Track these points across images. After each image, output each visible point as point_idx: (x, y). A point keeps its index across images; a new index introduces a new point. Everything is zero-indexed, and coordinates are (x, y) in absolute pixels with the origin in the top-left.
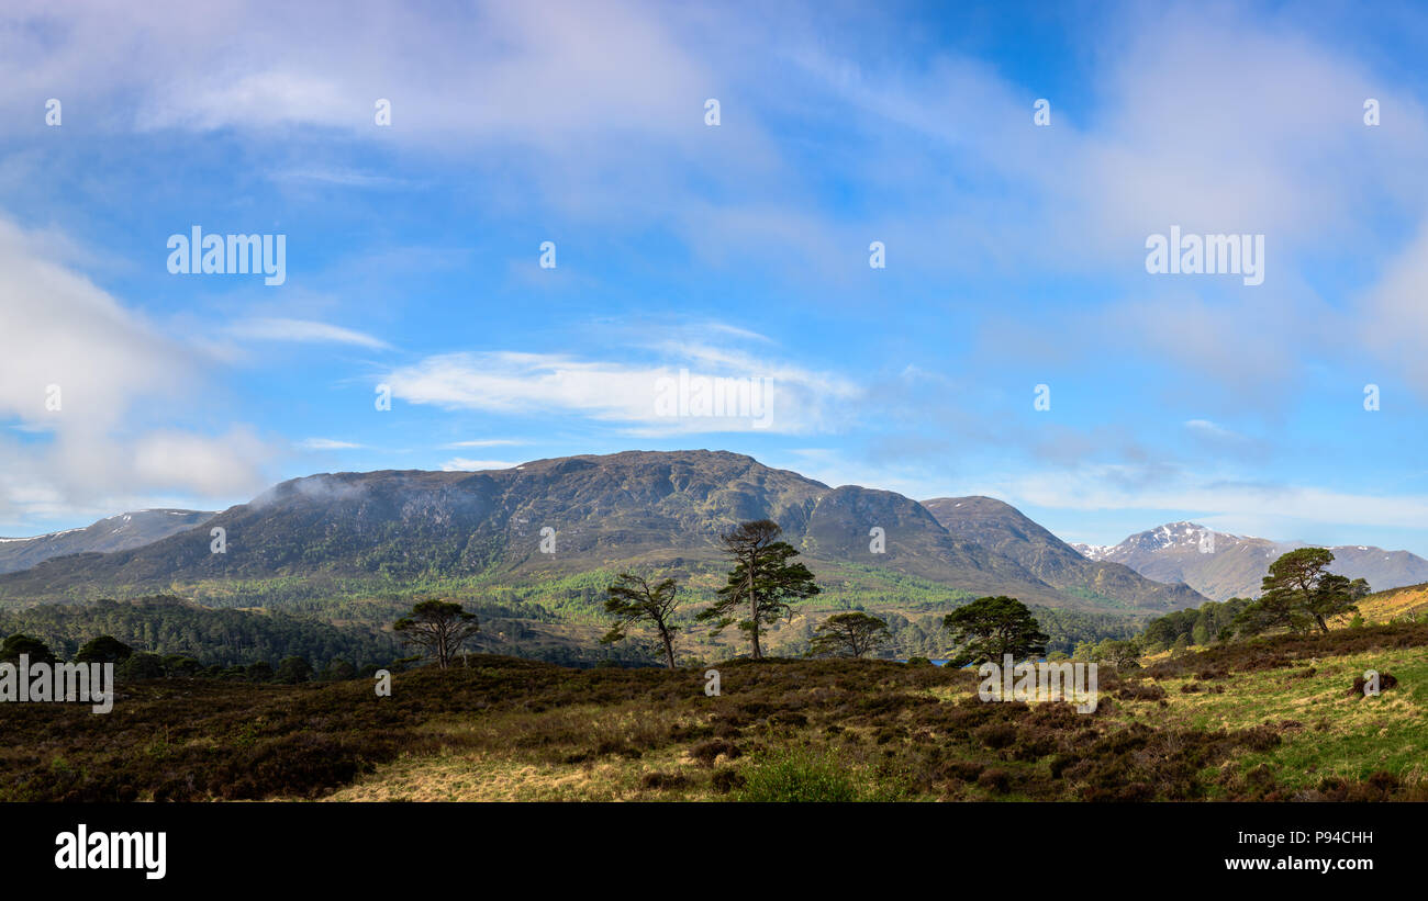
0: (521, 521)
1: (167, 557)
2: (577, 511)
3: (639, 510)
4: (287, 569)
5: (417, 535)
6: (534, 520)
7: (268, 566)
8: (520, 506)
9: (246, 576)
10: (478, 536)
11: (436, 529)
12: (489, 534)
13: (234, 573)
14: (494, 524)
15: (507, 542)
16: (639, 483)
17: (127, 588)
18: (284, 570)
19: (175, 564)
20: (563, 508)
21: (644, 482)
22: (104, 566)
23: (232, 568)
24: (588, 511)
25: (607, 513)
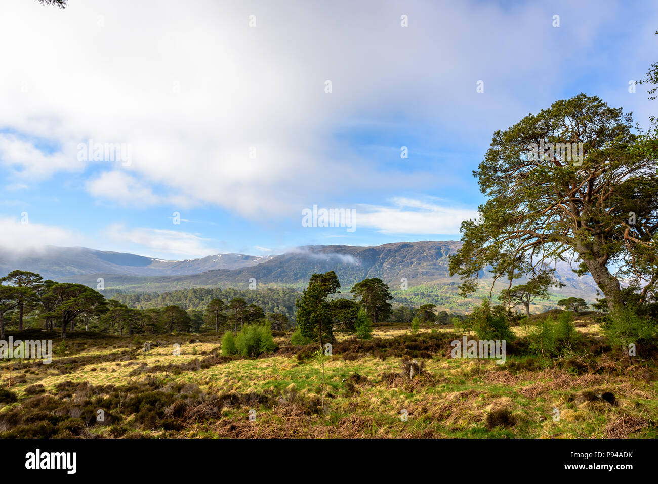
0: (388, 266)
1: (256, 273)
2: (408, 263)
3: (431, 263)
4: (302, 280)
5: (349, 270)
6: (392, 266)
7: (294, 279)
8: (386, 260)
9: (286, 282)
10: (372, 271)
11: (356, 268)
12: (376, 270)
13: (282, 281)
14: (377, 267)
15: (383, 273)
16: (430, 253)
17: (242, 284)
18: (300, 281)
19: (259, 276)
20: (403, 262)
21: (432, 252)
22: (231, 275)
23: (281, 279)
24: (412, 263)
25: (419, 264)
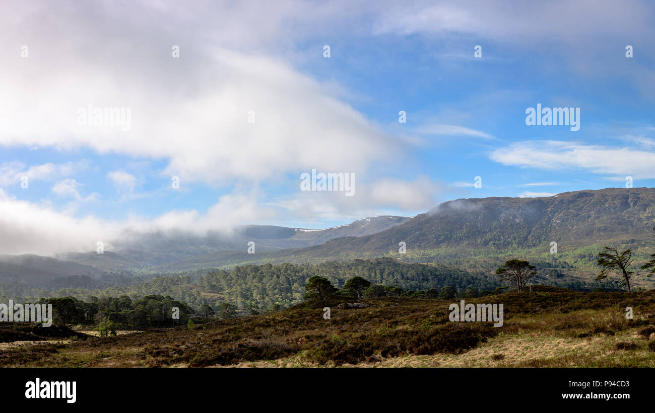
0: (557, 221)
1: (387, 239)
2: (584, 216)
3: (614, 216)
4: (445, 244)
5: (507, 228)
6: (563, 221)
7: (436, 243)
8: (556, 214)
9: (425, 248)
10: (537, 229)
11: (516, 225)
12: (541, 228)
13: (419, 246)
14: (544, 223)
15: (550, 231)
16: (614, 203)
17: (368, 253)
18: (443, 245)
19: (391, 242)
20: (577, 215)
21: (616, 202)
22: (358, 243)
23: (418, 244)
24: (589, 217)
25: (598, 218)
